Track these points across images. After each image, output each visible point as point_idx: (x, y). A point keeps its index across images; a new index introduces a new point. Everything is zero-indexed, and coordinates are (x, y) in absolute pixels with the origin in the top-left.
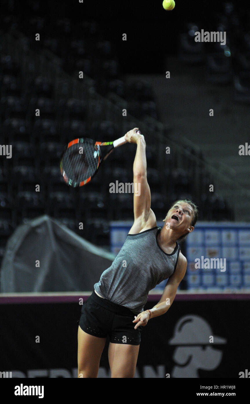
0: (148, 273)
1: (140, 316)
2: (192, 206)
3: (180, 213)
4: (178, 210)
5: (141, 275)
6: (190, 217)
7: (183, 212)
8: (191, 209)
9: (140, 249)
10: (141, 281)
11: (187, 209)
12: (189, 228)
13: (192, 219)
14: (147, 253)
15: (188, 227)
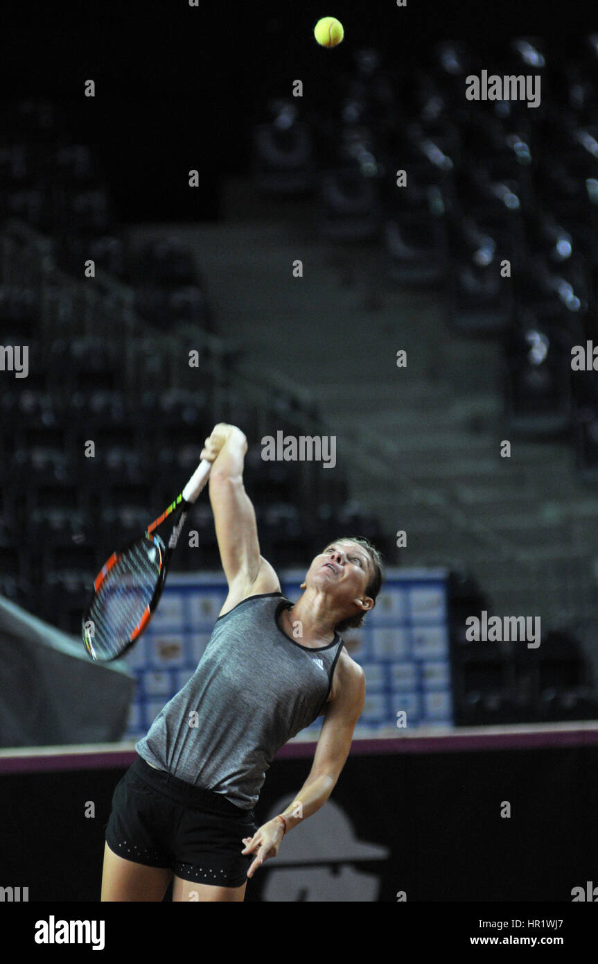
0: (258, 697)
1: (259, 836)
2: (368, 550)
3: (339, 560)
4: (336, 555)
5: (242, 702)
6: (363, 572)
7: (346, 560)
8: (365, 556)
9: (237, 640)
10: (241, 717)
11: (356, 555)
12: (362, 599)
13: (370, 580)
14: (252, 647)
15: (357, 597)
